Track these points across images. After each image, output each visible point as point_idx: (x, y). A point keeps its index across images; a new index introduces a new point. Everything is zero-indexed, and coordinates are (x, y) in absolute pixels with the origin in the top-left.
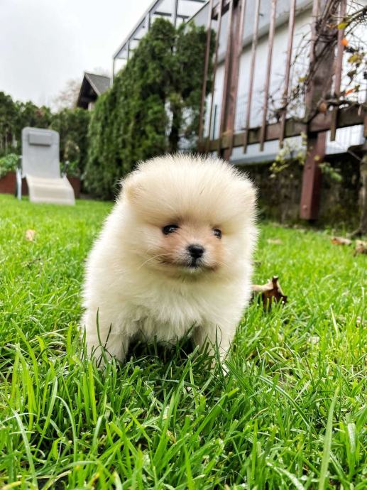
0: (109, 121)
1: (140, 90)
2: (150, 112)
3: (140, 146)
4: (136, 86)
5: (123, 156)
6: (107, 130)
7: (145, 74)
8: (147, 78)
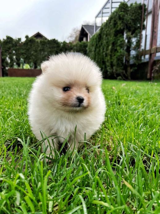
0: (98, 46)
1: (114, 33)
2: (119, 41)
3: (115, 55)
4: (111, 31)
5: (106, 60)
6: (97, 50)
7: (116, 26)
8: (117, 27)
